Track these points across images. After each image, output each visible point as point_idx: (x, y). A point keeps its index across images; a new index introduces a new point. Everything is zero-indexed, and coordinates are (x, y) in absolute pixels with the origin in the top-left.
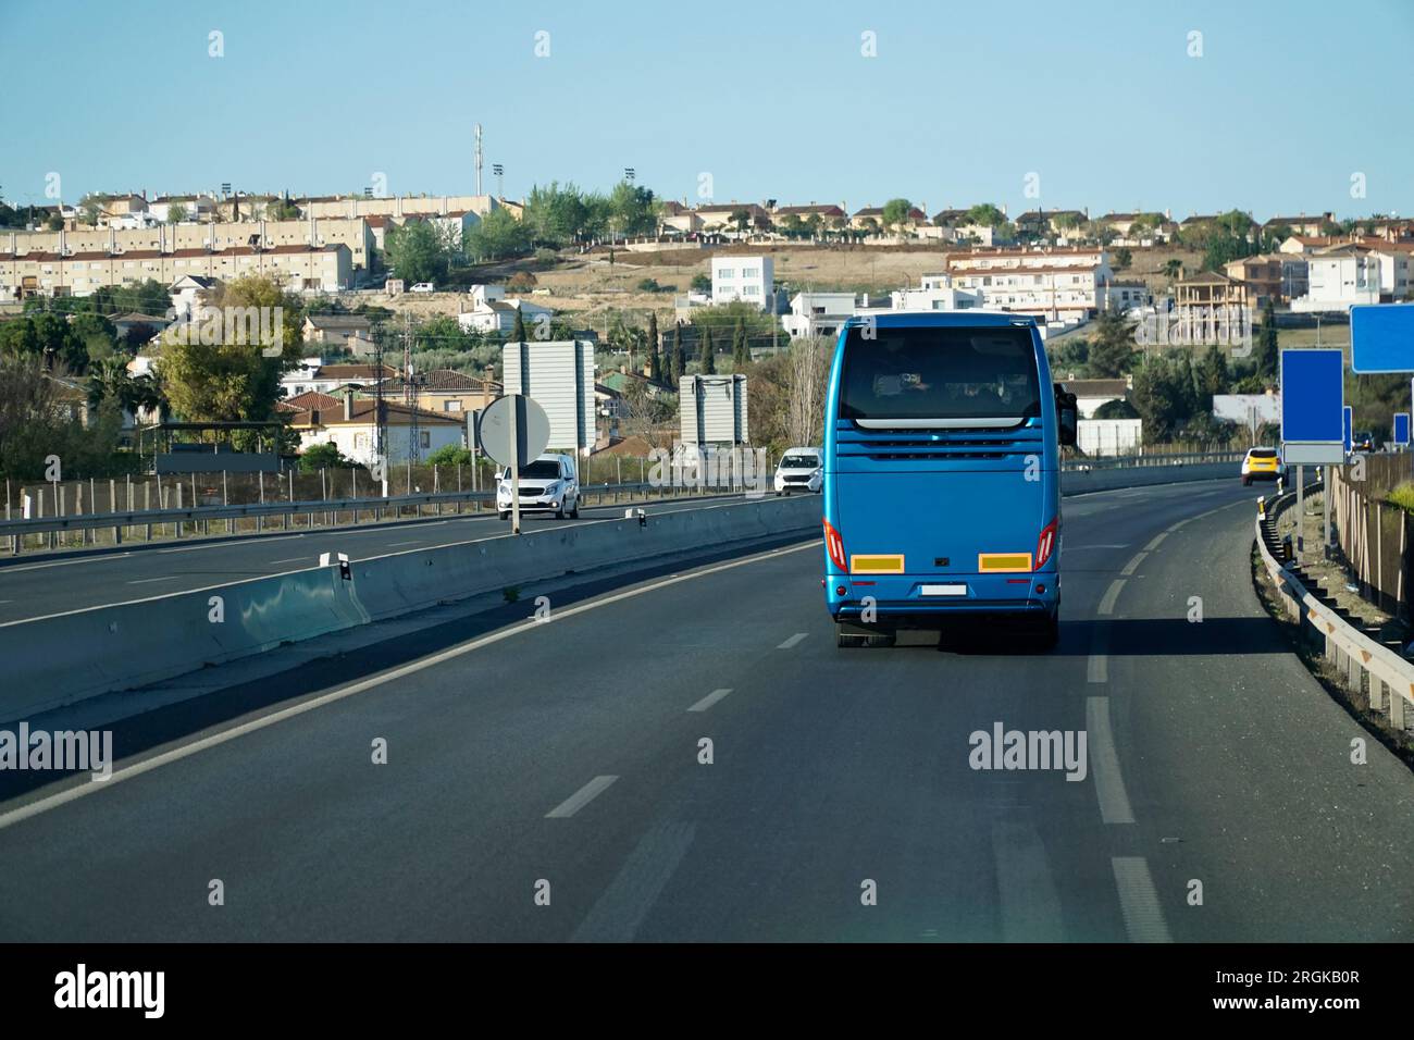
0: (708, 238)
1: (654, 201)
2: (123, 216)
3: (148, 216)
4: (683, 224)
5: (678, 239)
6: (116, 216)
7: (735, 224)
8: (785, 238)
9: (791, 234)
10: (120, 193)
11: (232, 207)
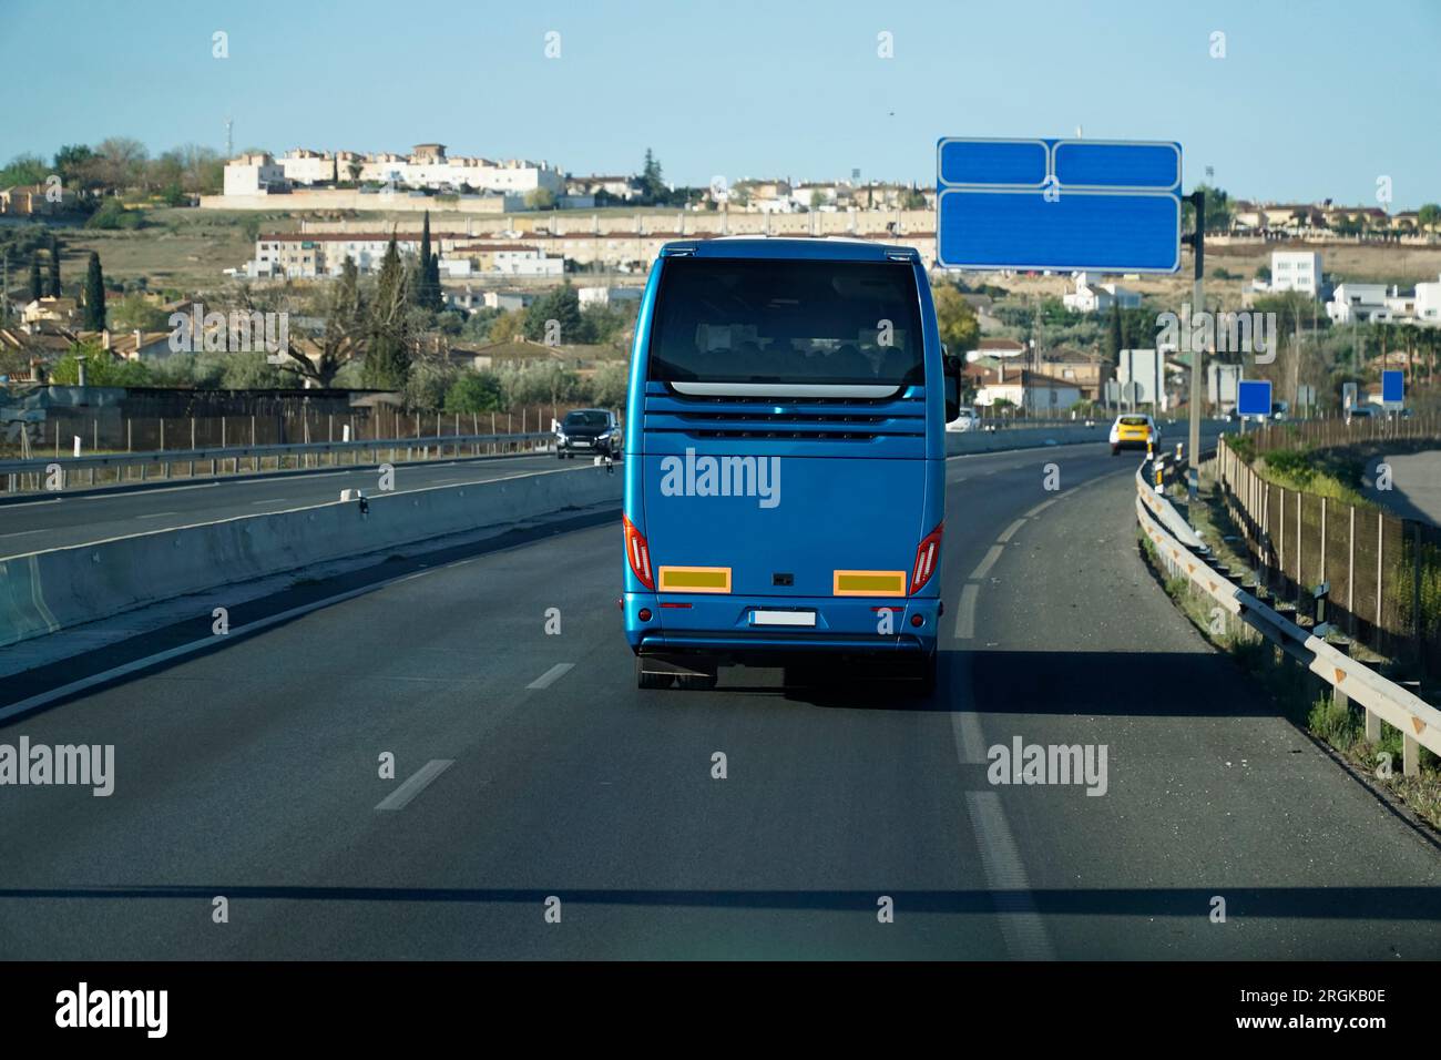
0: (1272, 234)
1: (1228, 200)
2: (770, 199)
3: (793, 199)
4: (1251, 220)
5: (1246, 233)
6: (765, 199)
7: (1295, 221)
8: (1335, 235)
9: (1341, 231)
10: (768, 179)
11: (866, 195)
